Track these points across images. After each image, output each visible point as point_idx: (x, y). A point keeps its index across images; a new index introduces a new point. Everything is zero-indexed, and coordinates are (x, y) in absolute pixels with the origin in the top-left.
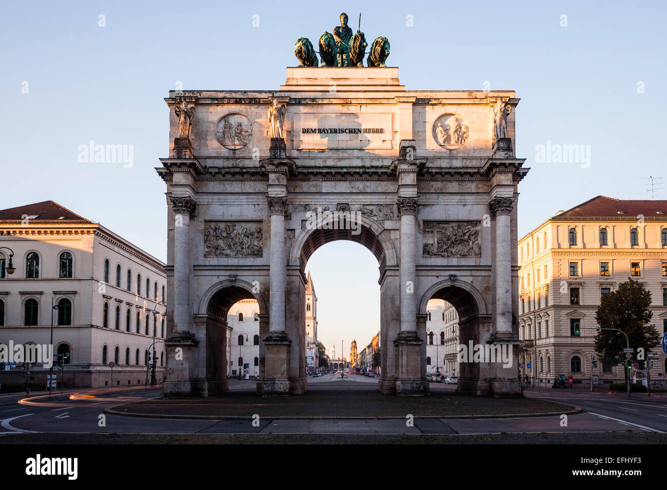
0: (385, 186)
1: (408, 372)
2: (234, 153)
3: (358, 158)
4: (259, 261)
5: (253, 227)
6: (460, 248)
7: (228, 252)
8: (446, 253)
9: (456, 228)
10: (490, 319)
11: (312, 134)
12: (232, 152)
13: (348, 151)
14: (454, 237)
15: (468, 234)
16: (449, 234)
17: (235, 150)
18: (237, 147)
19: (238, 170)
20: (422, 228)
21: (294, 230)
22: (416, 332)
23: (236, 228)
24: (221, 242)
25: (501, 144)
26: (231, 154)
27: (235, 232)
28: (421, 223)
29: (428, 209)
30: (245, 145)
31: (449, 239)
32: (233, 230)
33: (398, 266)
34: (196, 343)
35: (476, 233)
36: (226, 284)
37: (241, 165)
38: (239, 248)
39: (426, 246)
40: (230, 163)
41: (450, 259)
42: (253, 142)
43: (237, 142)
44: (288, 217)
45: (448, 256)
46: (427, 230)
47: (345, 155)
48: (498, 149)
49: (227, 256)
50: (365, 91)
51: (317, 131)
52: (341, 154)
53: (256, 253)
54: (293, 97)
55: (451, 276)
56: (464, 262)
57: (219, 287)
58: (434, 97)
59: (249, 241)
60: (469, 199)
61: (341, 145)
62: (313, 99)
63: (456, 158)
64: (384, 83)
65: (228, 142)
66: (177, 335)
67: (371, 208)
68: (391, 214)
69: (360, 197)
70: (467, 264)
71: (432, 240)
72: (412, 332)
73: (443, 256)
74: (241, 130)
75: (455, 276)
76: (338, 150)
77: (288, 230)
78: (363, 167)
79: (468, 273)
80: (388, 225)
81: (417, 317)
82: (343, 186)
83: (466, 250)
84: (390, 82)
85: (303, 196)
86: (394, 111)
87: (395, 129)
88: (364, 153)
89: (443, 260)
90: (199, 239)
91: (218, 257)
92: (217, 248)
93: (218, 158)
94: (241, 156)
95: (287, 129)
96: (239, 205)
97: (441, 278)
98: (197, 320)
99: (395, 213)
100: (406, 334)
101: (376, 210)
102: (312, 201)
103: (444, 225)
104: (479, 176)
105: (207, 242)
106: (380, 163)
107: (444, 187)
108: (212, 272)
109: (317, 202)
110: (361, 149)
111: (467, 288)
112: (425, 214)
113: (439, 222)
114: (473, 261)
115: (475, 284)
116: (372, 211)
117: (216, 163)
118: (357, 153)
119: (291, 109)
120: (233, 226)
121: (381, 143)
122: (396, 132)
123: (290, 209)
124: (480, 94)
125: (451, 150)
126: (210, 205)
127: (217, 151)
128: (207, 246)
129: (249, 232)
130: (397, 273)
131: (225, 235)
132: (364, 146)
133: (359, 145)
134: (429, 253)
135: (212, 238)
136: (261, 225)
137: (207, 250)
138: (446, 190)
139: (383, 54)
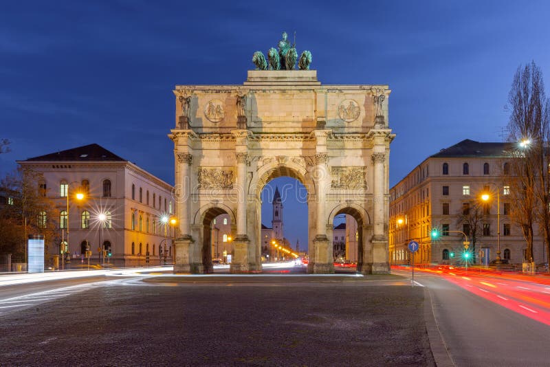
0: (308, 144)
1: (320, 259)
2: (216, 124)
3: (292, 127)
4: (231, 192)
5: (227, 170)
6: (353, 184)
7: (212, 186)
8: (345, 187)
9: (352, 171)
10: (370, 227)
12: (214, 124)
13: (286, 123)
14: (350, 178)
15: (358, 175)
16: (347, 175)
17: (216, 122)
20: (330, 171)
22: (325, 235)
23: (217, 171)
24: (208, 180)
25: (378, 120)
26: (213, 125)
27: (216, 174)
28: (331, 168)
29: (334, 159)
30: (223, 119)
31: (347, 177)
32: (215, 172)
33: (316, 194)
34: (193, 241)
35: (364, 174)
36: (211, 206)
37: (219, 131)
38: (219, 184)
39: (333, 182)
40: (213, 130)
41: (348, 190)
42: (227, 118)
43: (217, 118)
44: (249, 164)
45: (346, 189)
46: (334, 172)
47: (284, 126)
48: (376, 122)
49: (211, 188)
50: (296, 85)
52: (281, 125)
53: (228, 186)
54: (252, 89)
55: (347, 200)
56: (356, 192)
57: (207, 208)
58: (339, 89)
59: (225, 178)
61: (282, 119)
62: (264, 91)
63: (353, 127)
64: (308, 80)
65: (212, 117)
66: (181, 237)
67: (299, 158)
68: (312, 162)
69: (292, 151)
71: (336, 178)
72: (323, 236)
73: (343, 189)
74: (220, 109)
75: (350, 201)
76: (279, 122)
77: (249, 172)
78: (295, 133)
79: (359, 199)
80: (311, 169)
81: (326, 226)
82: (282, 145)
83: (357, 185)
84: (311, 80)
85: (257, 151)
86: (314, 98)
87: (314, 109)
88: (295, 125)
89: (343, 191)
90: (194, 178)
91: (206, 189)
92: (205, 183)
93: (205, 127)
94: (220, 126)
95: (248, 109)
96: (219, 157)
97: (342, 202)
98: (194, 227)
99: (314, 162)
100: (319, 237)
101: (302, 160)
102: (263, 154)
103: (344, 169)
104: (365, 139)
105: (199, 180)
106: (305, 131)
107: (344, 145)
108: (202, 198)
109: (266, 154)
110: (293, 122)
111: (358, 208)
112: (332, 162)
113: (341, 167)
114: (362, 191)
115: (363, 206)
116: (299, 160)
117: (205, 130)
118: (291, 124)
119: (250, 96)
120: (215, 170)
121: (305, 117)
122: (315, 111)
123: (249, 159)
124: (367, 87)
125: (349, 122)
126: (201, 156)
127: (205, 123)
128: (199, 182)
129: (224, 173)
130: (315, 199)
131: (210, 176)
132: (295, 120)
133: (292, 119)
134: (335, 187)
135: (202, 177)
136: (232, 169)
137: (199, 185)
138: (345, 148)
139: (307, 62)
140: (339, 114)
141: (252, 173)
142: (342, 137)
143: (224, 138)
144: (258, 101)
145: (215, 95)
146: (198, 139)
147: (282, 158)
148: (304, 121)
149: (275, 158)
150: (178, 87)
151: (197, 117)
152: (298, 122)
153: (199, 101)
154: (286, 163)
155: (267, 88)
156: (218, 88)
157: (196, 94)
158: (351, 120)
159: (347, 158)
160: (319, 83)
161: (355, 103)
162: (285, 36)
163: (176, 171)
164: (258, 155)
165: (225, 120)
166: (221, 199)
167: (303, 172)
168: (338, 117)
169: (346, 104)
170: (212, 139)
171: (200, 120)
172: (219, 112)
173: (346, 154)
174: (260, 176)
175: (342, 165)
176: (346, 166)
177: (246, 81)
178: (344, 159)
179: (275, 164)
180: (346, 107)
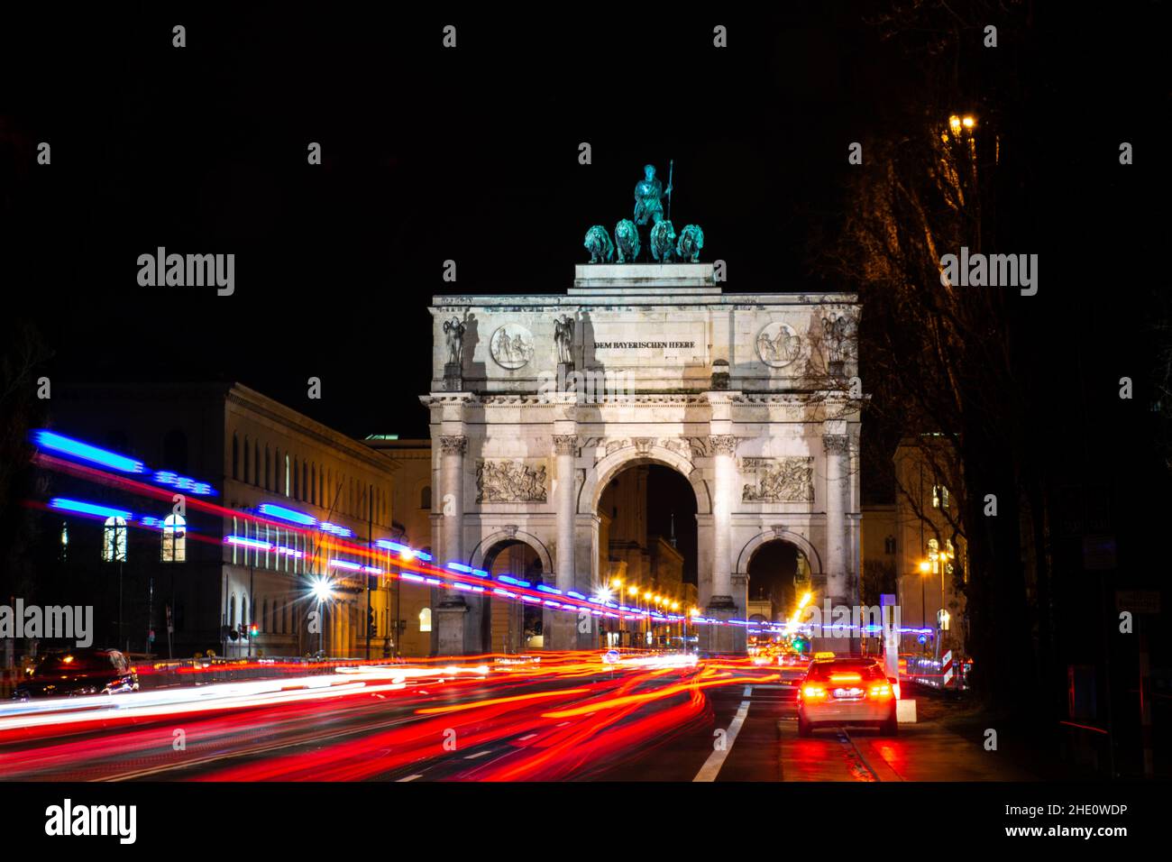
0: (697, 413)
1: (719, 646)
2: (512, 374)
3: (663, 379)
4: (542, 508)
5: (535, 464)
6: (786, 492)
7: (504, 496)
8: (771, 498)
9: (784, 465)
10: (822, 580)
11: (606, 349)
12: (508, 372)
13: (651, 369)
14: (780, 479)
15: (798, 474)
16: (775, 473)
17: (512, 369)
18: (515, 366)
20: (741, 467)
22: (729, 597)
23: (514, 466)
24: (496, 484)
25: (832, 369)
26: (506, 374)
27: (513, 471)
28: (741, 460)
29: (748, 443)
30: (526, 362)
31: (774, 478)
32: (511, 469)
33: (711, 513)
34: (468, 608)
35: (809, 471)
36: (503, 537)
37: (519, 389)
38: (518, 493)
39: (746, 487)
40: (507, 386)
41: (776, 505)
42: (535, 360)
44: (578, 453)
45: (773, 502)
46: (748, 468)
47: (647, 375)
48: (828, 375)
49: (504, 501)
50: (671, 295)
51: (613, 346)
52: (642, 374)
53: (538, 497)
54: (584, 303)
55: (775, 525)
56: (792, 508)
57: (495, 540)
58: (757, 301)
59: (530, 481)
61: (642, 362)
62: (609, 307)
63: (785, 379)
64: (696, 283)
66: (448, 600)
67: (679, 441)
68: (703, 450)
69: (664, 427)
70: (796, 512)
71: (754, 481)
72: (725, 597)
73: (767, 502)
74: (522, 343)
75: (781, 526)
76: (638, 368)
77: (578, 469)
78: (669, 392)
79: (798, 522)
80: (700, 462)
81: (732, 577)
82: (645, 414)
83: (796, 494)
84: (702, 284)
85: (596, 426)
86: (707, 320)
87: (708, 343)
88: (670, 374)
89: (766, 508)
90: (470, 480)
91: (492, 502)
92: (491, 490)
93: (492, 380)
94: (522, 376)
95: (576, 344)
96: (519, 439)
97: (764, 529)
99: (709, 448)
100: (718, 599)
101: (684, 444)
102: (607, 433)
103: (769, 462)
104: (810, 402)
105: (480, 484)
106: (689, 385)
107: (768, 416)
108: (485, 521)
109: (612, 433)
110: (667, 368)
111: (796, 541)
112: (745, 449)
113: (764, 458)
114: (804, 508)
115: (807, 536)
116: (679, 445)
117: (491, 386)
118: (661, 373)
119: (581, 318)
120: (512, 463)
121: (690, 360)
122: (710, 346)
123: (580, 443)
124: (814, 297)
125: (777, 368)
126: (484, 438)
127: (492, 371)
128: (479, 489)
129: (529, 471)
130: (710, 522)
131: (500, 476)
132: (671, 364)
133: (664, 362)
134: (750, 498)
135: (486, 479)
136: (545, 462)
137: (479, 493)
138: (771, 419)
139: (693, 248)
140: (757, 352)
141: (584, 470)
142: (763, 400)
143: (530, 402)
144: (595, 326)
145: (511, 316)
146: (478, 404)
147: (645, 441)
148: (688, 366)
149: (630, 440)
150: (437, 300)
151: (475, 359)
152: (675, 368)
153: (479, 328)
154: (652, 451)
155: (615, 300)
156: (518, 300)
157: (472, 315)
158: (784, 363)
159: (774, 440)
160: (719, 291)
161: (790, 329)
162: (650, 172)
163: (433, 467)
164: (596, 435)
165: (531, 364)
166: (522, 522)
167: (685, 469)
168: (755, 359)
169: (773, 332)
170: (505, 404)
171: (482, 366)
172: (519, 348)
173: (771, 433)
174: (600, 478)
175: (764, 455)
176: (773, 456)
177: (572, 286)
178: (767, 443)
179: (630, 453)
180: (772, 338)
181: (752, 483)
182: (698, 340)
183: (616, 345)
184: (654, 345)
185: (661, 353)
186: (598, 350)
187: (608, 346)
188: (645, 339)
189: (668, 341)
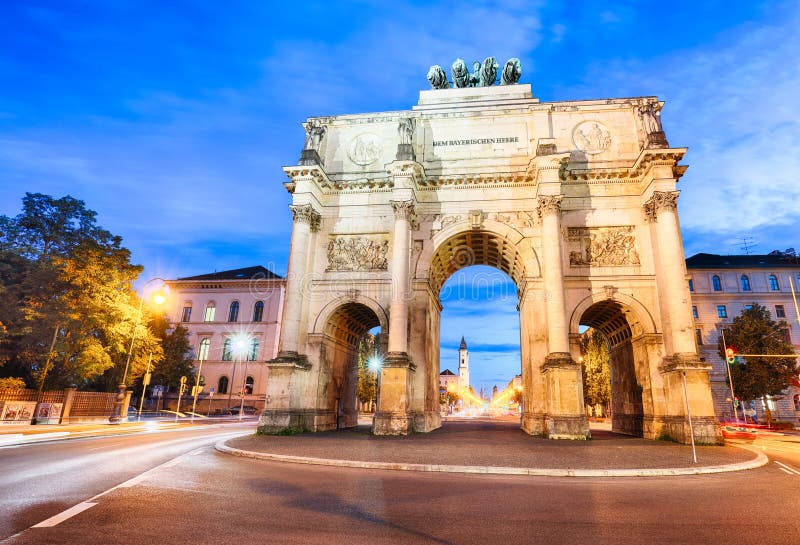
2: (364, 168)
3: (492, 166)
4: (380, 275)
5: (379, 239)
6: (613, 256)
7: (351, 266)
8: (598, 263)
9: (607, 234)
10: (659, 339)
11: (443, 146)
13: (481, 160)
14: (604, 246)
15: (622, 240)
16: (598, 242)
17: (365, 165)
19: (365, 181)
20: (566, 236)
21: (422, 241)
22: (569, 354)
23: (362, 241)
24: (344, 256)
26: (360, 169)
27: (360, 245)
28: (566, 230)
29: (572, 215)
31: (599, 246)
32: (358, 243)
33: (541, 276)
34: (305, 366)
35: (632, 239)
36: (346, 300)
37: (369, 178)
38: (362, 263)
39: (572, 254)
41: (603, 269)
43: (368, 158)
44: (415, 227)
45: (600, 267)
46: (573, 237)
47: (479, 164)
49: (350, 270)
50: (497, 105)
51: (448, 144)
52: (474, 164)
53: (380, 266)
54: (425, 113)
55: (606, 287)
56: (619, 271)
57: (338, 304)
59: (374, 252)
60: (619, 202)
61: (474, 155)
62: (445, 115)
63: (601, 162)
65: (359, 158)
67: (507, 215)
68: (530, 221)
69: (495, 203)
70: (623, 274)
71: (580, 249)
72: (565, 353)
73: (594, 266)
74: (373, 148)
75: (612, 287)
76: (470, 159)
77: (416, 241)
79: (626, 284)
80: (527, 232)
81: (567, 338)
82: (476, 194)
83: (622, 258)
84: (522, 96)
85: (433, 205)
86: (528, 121)
87: (530, 138)
88: (498, 162)
89: (594, 271)
90: (320, 252)
91: (339, 271)
92: (340, 262)
93: (347, 173)
94: (371, 170)
95: (418, 144)
96: (365, 218)
97: (594, 291)
98: (311, 340)
99: (536, 220)
100: (557, 356)
101: (513, 217)
102: (442, 211)
103: (592, 232)
104: (628, 178)
105: (330, 256)
106: (516, 169)
107: (589, 191)
109: (447, 210)
110: (495, 158)
111: (626, 301)
112: (569, 220)
113: (587, 228)
114: (632, 270)
115: (637, 297)
116: (508, 218)
117: (345, 177)
118: (490, 162)
119: (423, 125)
120: (359, 239)
121: (515, 152)
122: (532, 140)
123: (419, 219)
125: (593, 155)
126: (336, 218)
127: (347, 166)
129: (374, 245)
130: (540, 285)
131: (349, 248)
132: (500, 155)
133: (493, 154)
134: (577, 263)
135: (335, 252)
136: (387, 237)
137: (329, 264)
138: (592, 194)
139: (514, 74)
140: (574, 142)
142: (584, 177)
143: (376, 187)
144: (434, 130)
145: (366, 127)
146: (334, 190)
148: (514, 156)
149: (464, 215)
151: (335, 160)
152: (503, 158)
153: (341, 136)
154: (484, 224)
155: (450, 112)
156: (372, 115)
158: (598, 151)
159: (597, 211)
160: (537, 100)
161: (601, 127)
164: (433, 211)
165: (380, 161)
167: (514, 237)
169: (586, 128)
170: (356, 190)
171: (341, 164)
173: (593, 206)
174: (436, 247)
175: (588, 225)
176: (597, 225)
177: (416, 105)
178: (590, 214)
179: (465, 226)
180: (585, 133)
181: (577, 251)
182: (522, 137)
183: (452, 143)
184: (483, 142)
185: (490, 147)
186: (437, 147)
187: (445, 144)
188: (476, 138)
189: (496, 137)
